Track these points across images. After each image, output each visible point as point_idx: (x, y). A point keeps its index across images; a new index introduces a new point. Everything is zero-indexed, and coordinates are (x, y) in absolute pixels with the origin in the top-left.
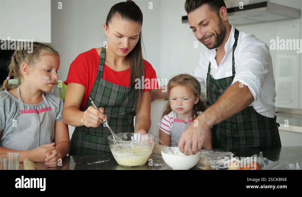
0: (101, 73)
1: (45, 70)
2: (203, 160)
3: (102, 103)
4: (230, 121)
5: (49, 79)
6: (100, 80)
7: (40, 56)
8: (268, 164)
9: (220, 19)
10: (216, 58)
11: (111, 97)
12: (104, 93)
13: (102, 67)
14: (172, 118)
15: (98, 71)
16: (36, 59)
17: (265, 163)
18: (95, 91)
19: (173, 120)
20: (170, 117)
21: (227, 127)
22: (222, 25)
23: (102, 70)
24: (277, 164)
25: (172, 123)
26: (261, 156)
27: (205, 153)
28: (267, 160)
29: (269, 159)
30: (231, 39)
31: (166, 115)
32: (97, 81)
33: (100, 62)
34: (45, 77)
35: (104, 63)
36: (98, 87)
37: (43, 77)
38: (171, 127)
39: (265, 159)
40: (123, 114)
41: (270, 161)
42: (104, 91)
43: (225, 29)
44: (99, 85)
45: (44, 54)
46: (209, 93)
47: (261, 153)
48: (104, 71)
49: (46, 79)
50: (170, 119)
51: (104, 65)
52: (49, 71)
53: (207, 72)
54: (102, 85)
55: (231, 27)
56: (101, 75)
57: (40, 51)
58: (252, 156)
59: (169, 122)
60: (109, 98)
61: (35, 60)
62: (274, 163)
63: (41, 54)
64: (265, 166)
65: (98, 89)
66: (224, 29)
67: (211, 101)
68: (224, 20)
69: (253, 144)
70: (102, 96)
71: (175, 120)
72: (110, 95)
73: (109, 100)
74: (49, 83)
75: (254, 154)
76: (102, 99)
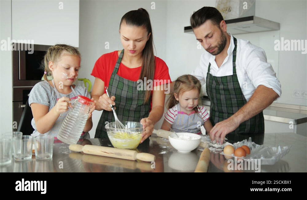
0: (117, 70)
1: (65, 68)
2: (202, 143)
3: (117, 94)
4: (227, 111)
5: (67, 75)
6: (115, 75)
7: (61, 56)
8: (255, 147)
9: (222, 31)
10: (215, 60)
11: (123, 89)
12: (118, 86)
13: (119, 64)
14: (176, 111)
15: (115, 68)
16: (58, 58)
17: (253, 147)
18: (111, 84)
19: (177, 112)
20: (175, 110)
21: (224, 117)
22: (223, 35)
23: (118, 68)
24: (263, 147)
25: (176, 115)
26: (250, 141)
27: (204, 138)
28: (255, 144)
29: (256, 144)
30: (232, 46)
31: (171, 108)
32: (113, 76)
33: (118, 60)
34: (64, 74)
35: (121, 62)
36: (113, 81)
37: (62, 73)
38: (175, 118)
39: (253, 143)
40: (135, 107)
41: (257, 145)
42: (118, 84)
43: (226, 38)
44: (114, 79)
45: (65, 55)
46: (209, 89)
47: (250, 138)
48: (119, 68)
49: (65, 75)
50: (175, 111)
51: (120, 63)
52: (68, 69)
53: (207, 72)
54: (116, 80)
55: (230, 37)
56: (117, 71)
57: (61, 52)
58: (242, 140)
59: (174, 114)
60: (122, 90)
61: (58, 60)
62: (260, 147)
63: (62, 54)
64: (253, 149)
65: (114, 83)
66: (224, 39)
67: (210, 95)
68: (224, 31)
69: (244, 131)
70: (116, 88)
71: (179, 113)
72: (123, 88)
73: (122, 92)
74: (67, 78)
75: (245, 139)
76: (116, 91)
